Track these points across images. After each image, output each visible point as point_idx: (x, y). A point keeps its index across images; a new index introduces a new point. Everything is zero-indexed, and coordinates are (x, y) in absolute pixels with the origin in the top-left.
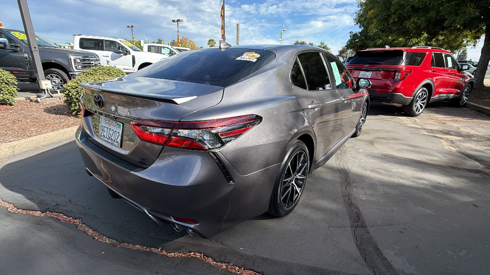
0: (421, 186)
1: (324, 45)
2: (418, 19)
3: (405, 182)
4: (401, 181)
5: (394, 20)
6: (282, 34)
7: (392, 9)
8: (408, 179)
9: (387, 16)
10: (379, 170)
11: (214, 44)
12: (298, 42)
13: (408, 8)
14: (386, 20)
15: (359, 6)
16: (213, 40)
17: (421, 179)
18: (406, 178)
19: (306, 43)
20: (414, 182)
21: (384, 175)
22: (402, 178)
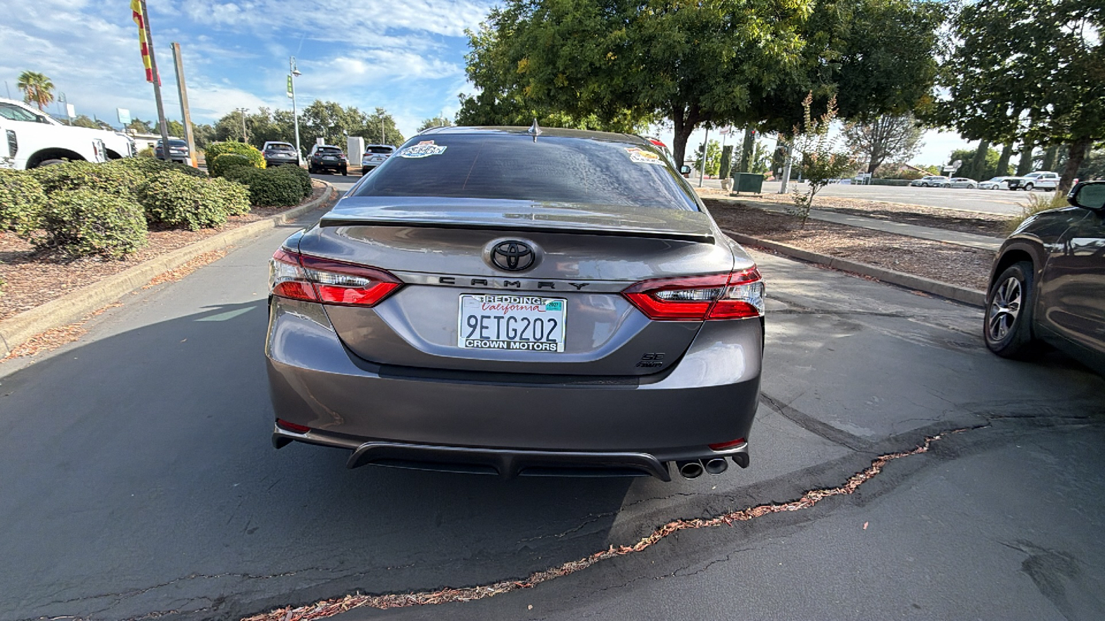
1: (384, 116)
2: (599, 87)
5: (563, 84)
6: (291, 82)
7: (560, 64)
9: (553, 74)
11: (46, 88)
12: (320, 103)
13: (585, 67)
14: (550, 81)
15: (471, 44)
16: (40, 76)
19: (340, 106)
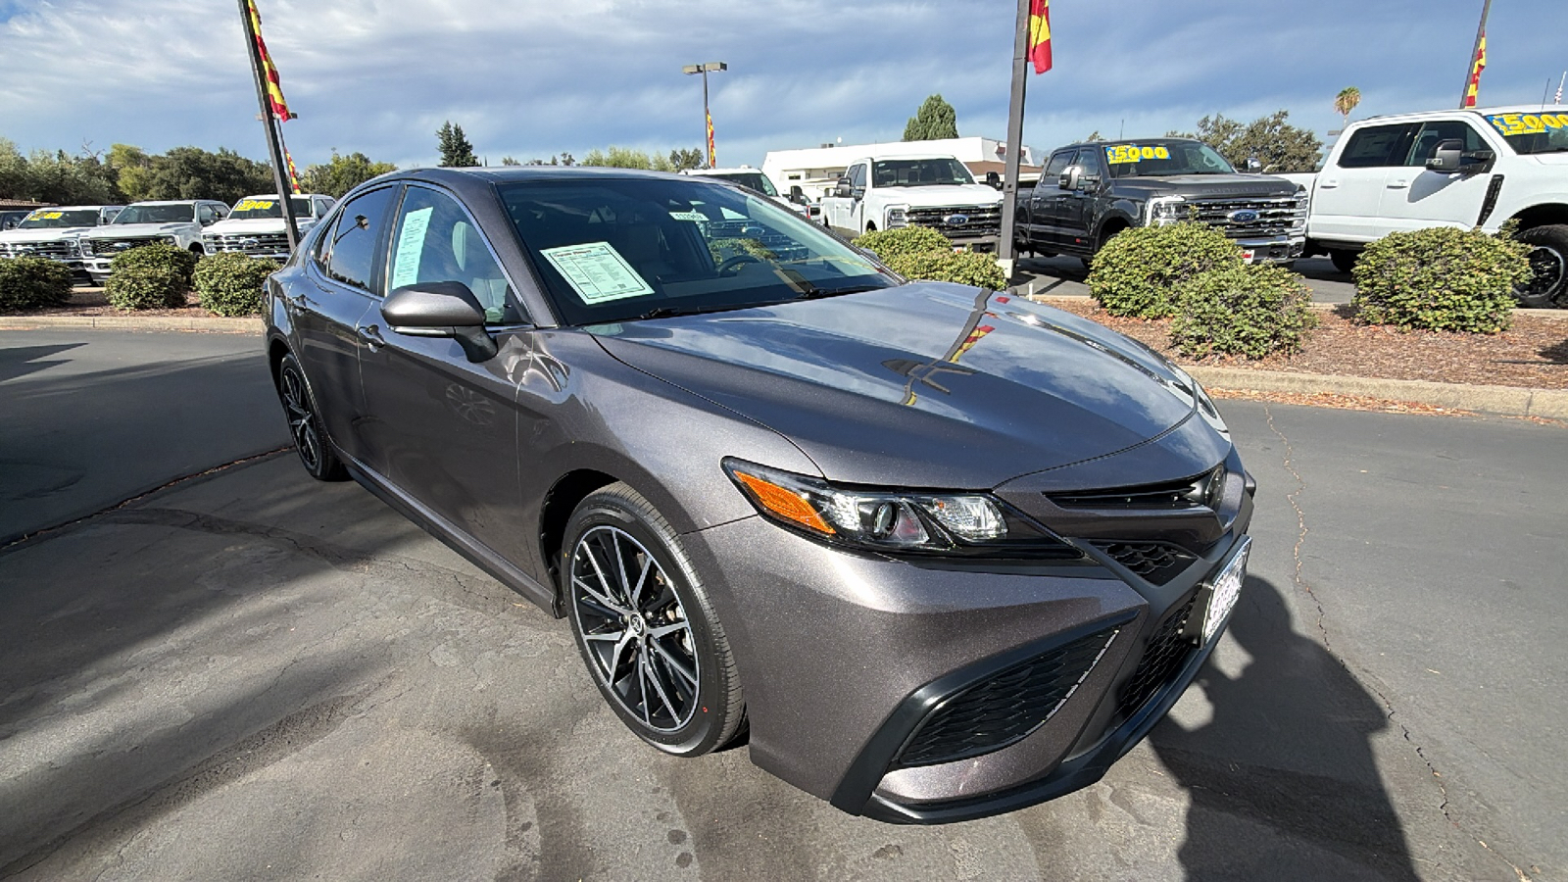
0: (90, 673)
3: (153, 650)
4: (172, 641)
8: (149, 665)
10: (273, 625)
17: (98, 700)
18: (157, 666)
20: (124, 670)
21: (245, 622)
22: (172, 653)
